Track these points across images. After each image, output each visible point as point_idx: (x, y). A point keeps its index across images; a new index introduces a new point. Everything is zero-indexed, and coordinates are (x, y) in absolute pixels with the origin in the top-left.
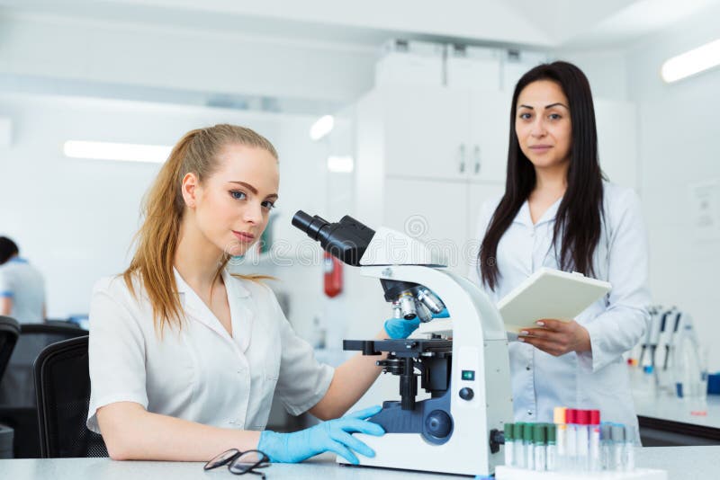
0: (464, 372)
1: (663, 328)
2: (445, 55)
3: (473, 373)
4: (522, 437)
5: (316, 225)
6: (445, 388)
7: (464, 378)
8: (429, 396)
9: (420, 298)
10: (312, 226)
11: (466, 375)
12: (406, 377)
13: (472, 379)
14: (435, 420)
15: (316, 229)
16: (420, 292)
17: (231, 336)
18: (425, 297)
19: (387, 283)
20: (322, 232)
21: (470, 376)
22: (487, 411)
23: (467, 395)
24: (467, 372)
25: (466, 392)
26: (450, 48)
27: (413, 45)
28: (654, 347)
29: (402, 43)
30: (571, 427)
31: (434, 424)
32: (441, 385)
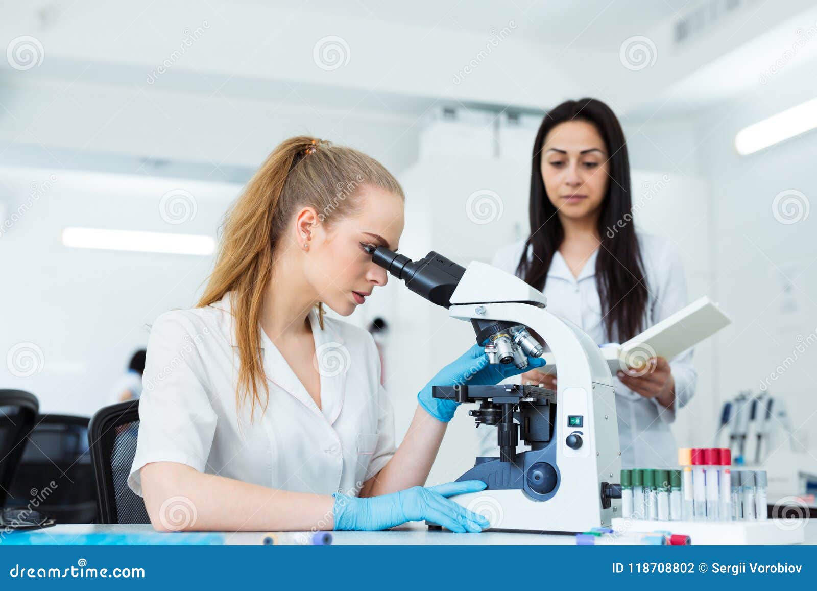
0: (570, 418)
1: (753, 416)
2: (497, 125)
3: (581, 418)
4: (642, 484)
5: (399, 261)
6: (548, 438)
7: (570, 424)
8: (529, 448)
9: (517, 340)
10: (395, 263)
11: (572, 421)
12: (506, 424)
13: (581, 425)
14: (537, 472)
15: (400, 266)
16: (517, 333)
17: (320, 408)
18: (523, 338)
19: (480, 324)
20: (406, 269)
21: (578, 421)
22: (598, 461)
23: (575, 443)
24: (575, 417)
25: (574, 440)
26: (503, 118)
27: (462, 113)
28: (744, 437)
29: (450, 112)
30: (699, 468)
31: (537, 477)
32: (544, 435)
